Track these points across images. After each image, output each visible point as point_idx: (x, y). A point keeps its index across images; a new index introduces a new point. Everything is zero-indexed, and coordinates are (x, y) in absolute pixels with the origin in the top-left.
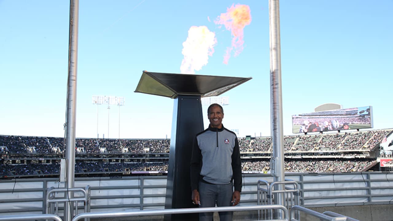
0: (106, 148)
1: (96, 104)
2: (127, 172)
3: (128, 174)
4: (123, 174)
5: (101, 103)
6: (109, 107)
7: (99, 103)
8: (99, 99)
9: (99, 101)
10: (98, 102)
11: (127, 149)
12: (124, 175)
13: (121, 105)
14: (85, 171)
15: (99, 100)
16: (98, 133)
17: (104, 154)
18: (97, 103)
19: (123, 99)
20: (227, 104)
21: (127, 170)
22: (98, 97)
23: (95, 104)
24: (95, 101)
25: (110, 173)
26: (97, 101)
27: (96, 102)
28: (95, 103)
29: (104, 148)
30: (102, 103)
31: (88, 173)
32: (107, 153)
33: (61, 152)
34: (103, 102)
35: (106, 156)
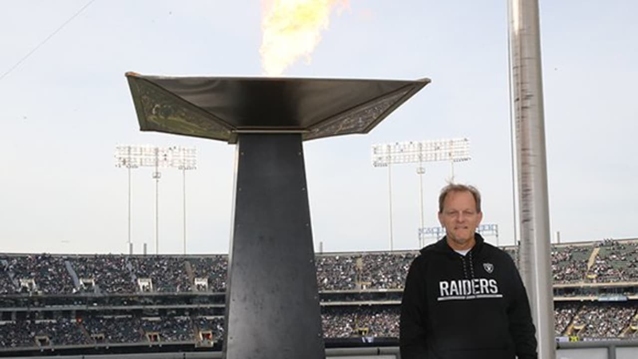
0: (150, 280)
1: (125, 167)
2: (206, 341)
3: (207, 346)
4: (196, 346)
5: (138, 164)
6: (157, 173)
7: (133, 164)
8: (132, 152)
9: (132, 160)
10: (129, 161)
11: (204, 282)
12: (198, 348)
13: (189, 168)
14: (100, 340)
15: (132, 156)
16: (131, 242)
17: (147, 297)
18: (127, 164)
19: (194, 151)
20: (466, 157)
21: (206, 336)
22: (130, 148)
23: (123, 167)
24: (122, 160)
25: (163, 346)
26: (127, 160)
27: (124, 162)
28: (122, 163)
29: (147, 280)
30: (141, 165)
31: (108, 345)
32: (153, 293)
33: (40, 292)
34: (141, 162)
35: (151, 301)
